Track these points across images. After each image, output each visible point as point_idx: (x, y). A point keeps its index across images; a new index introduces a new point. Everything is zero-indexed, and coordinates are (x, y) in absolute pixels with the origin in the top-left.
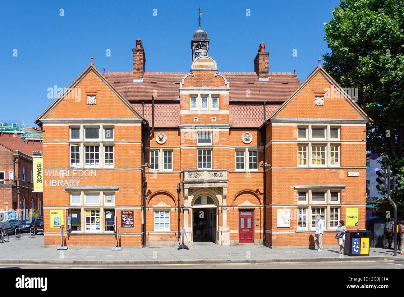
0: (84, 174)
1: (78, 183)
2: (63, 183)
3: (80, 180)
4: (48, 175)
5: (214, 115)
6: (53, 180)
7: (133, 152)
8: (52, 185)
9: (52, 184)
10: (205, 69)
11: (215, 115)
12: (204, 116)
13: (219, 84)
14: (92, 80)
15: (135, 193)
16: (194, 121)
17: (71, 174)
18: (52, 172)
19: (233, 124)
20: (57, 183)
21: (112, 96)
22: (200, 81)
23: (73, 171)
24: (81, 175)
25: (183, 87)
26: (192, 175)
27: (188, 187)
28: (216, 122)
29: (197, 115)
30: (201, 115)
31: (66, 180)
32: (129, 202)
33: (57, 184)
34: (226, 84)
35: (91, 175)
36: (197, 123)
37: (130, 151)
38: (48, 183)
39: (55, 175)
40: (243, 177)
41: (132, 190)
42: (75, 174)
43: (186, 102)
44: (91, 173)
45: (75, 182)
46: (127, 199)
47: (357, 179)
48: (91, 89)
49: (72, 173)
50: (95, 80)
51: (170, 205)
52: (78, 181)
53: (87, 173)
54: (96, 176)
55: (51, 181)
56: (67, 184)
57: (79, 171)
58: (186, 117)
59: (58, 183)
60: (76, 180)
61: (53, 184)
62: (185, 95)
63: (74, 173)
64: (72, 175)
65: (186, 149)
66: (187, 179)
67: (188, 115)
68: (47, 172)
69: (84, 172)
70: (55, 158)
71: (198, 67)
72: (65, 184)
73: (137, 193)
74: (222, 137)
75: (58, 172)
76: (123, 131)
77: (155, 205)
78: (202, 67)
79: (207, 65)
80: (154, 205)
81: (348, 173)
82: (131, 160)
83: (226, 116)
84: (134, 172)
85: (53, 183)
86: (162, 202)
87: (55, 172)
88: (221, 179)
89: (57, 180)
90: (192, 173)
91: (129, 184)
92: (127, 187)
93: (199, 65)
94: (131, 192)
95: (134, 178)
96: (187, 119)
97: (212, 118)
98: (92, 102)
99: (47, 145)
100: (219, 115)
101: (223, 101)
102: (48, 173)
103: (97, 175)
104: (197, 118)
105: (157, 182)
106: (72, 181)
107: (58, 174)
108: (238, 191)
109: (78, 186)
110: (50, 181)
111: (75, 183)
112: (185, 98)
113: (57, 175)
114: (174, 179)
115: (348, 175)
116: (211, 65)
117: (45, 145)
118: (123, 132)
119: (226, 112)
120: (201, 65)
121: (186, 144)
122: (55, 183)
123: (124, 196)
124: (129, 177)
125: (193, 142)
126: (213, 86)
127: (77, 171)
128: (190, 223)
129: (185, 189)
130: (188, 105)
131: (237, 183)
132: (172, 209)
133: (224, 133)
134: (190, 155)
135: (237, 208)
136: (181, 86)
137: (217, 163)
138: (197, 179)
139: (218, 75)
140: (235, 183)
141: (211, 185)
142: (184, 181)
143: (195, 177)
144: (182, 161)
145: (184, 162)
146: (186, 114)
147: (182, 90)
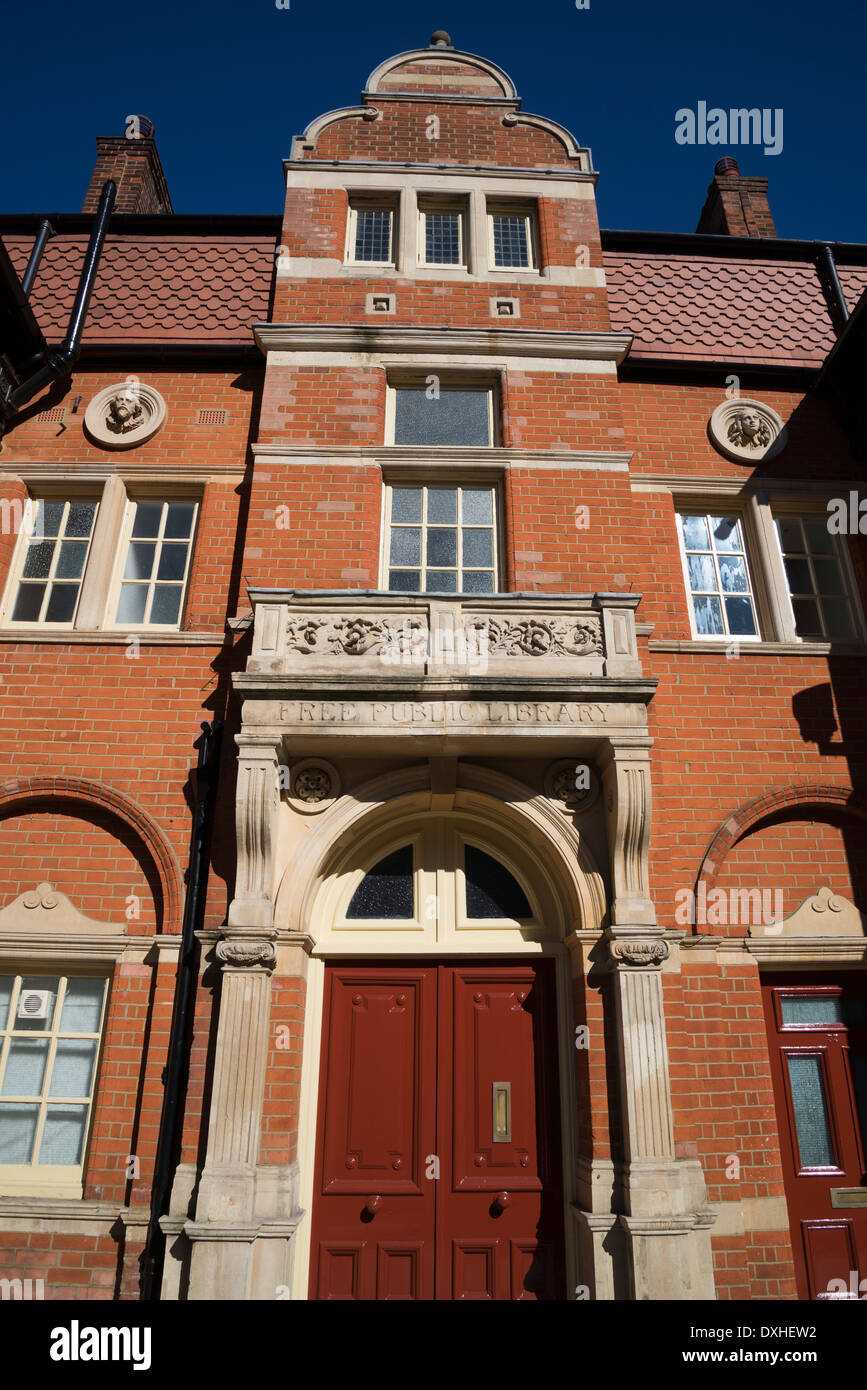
5: (503, 288)
10: (446, 100)
11: (514, 286)
12: (437, 291)
16: (369, 311)
22: (411, 140)
25: (306, 155)
26: (321, 635)
27: (277, 734)
28: (518, 322)
29: (389, 282)
30: (418, 283)
34: (572, 153)
36: (382, 321)
40: (765, 691)
43: (320, 225)
58: (310, 289)
62: (319, 191)
65: (292, 468)
66: (275, 666)
67: (327, 281)
71: (402, 92)
74: (570, 407)
78: (428, 93)
79: (457, 87)
83: (589, 297)
88: (589, 666)
90: (324, 618)
93: (412, 85)
96: (321, 303)
97: (494, 299)
100: (541, 288)
101: (563, 225)
104: (392, 298)
112: (316, 205)
116: (477, 86)
119: (599, 278)
120: (422, 85)
121: (302, 434)
125: (354, 426)
126: (495, 162)
128: (280, 1121)
129: (244, 752)
130: (334, 235)
131: (723, 734)
132: (131, 962)
133: (587, 384)
134: (326, 506)
135: (751, 960)
136: (297, 151)
137: (541, 567)
138: (360, 665)
139: (524, 119)
140: (705, 734)
141: (493, 722)
142: (235, 676)
143: (351, 649)
144: (256, 544)
145: (276, 554)
146: (315, 275)
147: (303, 165)
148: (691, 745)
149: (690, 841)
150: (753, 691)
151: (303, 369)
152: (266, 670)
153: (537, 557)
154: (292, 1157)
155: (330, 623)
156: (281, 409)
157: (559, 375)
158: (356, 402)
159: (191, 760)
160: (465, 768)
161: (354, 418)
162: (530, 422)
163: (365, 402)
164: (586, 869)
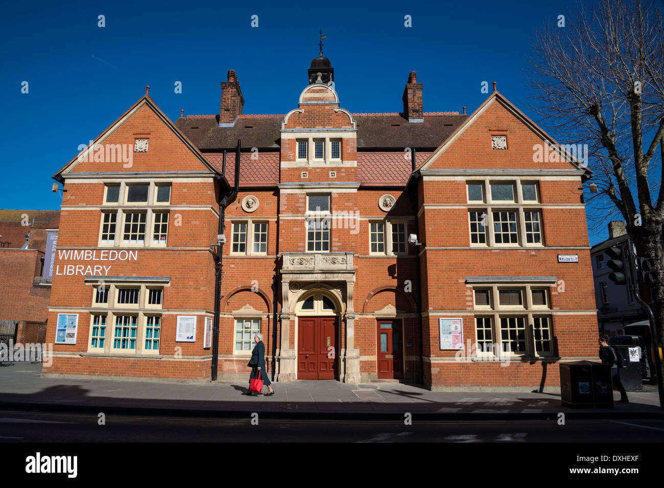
0: (118, 256)
1: (107, 271)
2: (84, 272)
3: (110, 267)
4: (64, 257)
5: (333, 169)
6: (69, 266)
7: (197, 223)
8: (66, 274)
9: (66, 271)
10: (320, 102)
11: (335, 168)
12: (318, 170)
13: (341, 123)
14: (144, 117)
15: (196, 288)
16: (302, 177)
17: (98, 256)
18: (70, 253)
19: (363, 181)
20: (75, 270)
21: (171, 140)
22: (311, 120)
23: (102, 251)
24: (114, 258)
25: (285, 128)
26: (295, 261)
27: (288, 281)
28: (336, 178)
29: (307, 168)
30: (313, 168)
31: (89, 266)
32: (187, 303)
33: (75, 272)
34: (352, 122)
35: (128, 257)
36: (305, 180)
37: (192, 220)
38: (61, 271)
39: (73, 258)
40: (382, 266)
41: (191, 283)
42: (103, 257)
43: (290, 150)
44: (129, 256)
45: (103, 269)
46: (183, 298)
47: (577, 268)
48: (143, 130)
49: (100, 255)
50: (148, 117)
51: (261, 310)
52: (107, 268)
53: (123, 255)
54: (136, 259)
55: (67, 267)
56: (91, 272)
57: (111, 251)
58: (289, 171)
59: (77, 270)
60: (104, 266)
61: (68, 273)
62: (289, 140)
63: (102, 255)
64: (100, 258)
65: (287, 220)
66: (287, 268)
67: (292, 168)
68: (61, 253)
69: (118, 254)
70: (77, 232)
71: (309, 100)
72: (87, 271)
73: (199, 288)
74: (346, 202)
75: (79, 253)
76: (185, 190)
77: (237, 310)
78: (315, 100)
79: (323, 98)
80: (234, 310)
81: (559, 256)
82: (194, 234)
83: (353, 170)
84: (198, 254)
85: (68, 270)
86: (248, 305)
87: (74, 253)
88: (343, 267)
89: (75, 266)
90: (295, 257)
91: (188, 273)
92: (184, 278)
93: (311, 98)
94: (191, 286)
95: (196, 263)
96: (291, 175)
97: (330, 172)
98: (141, 148)
99: (67, 211)
100: (341, 168)
101: (348, 147)
102: (64, 255)
103: (138, 258)
104: (307, 173)
105: (240, 273)
106: (98, 268)
107: (79, 256)
108: (374, 288)
109: (106, 275)
110: (65, 266)
111: (103, 271)
112: (288, 144)
113: (76, 257)
114: (268, 268)
115: (560, 261)
116: (328, 98)
117: (65, 211)
118: (184, 192)
119: (355, 164)
120: (314, 98)
121: (289, 211)
122: (72, 270)
123: (179, 293)
124: (188, 261)
125: (300, 209)
126: (332, 127)
127: (108, 251)
128: (292, 342)
129: (283, 284)
130: (293, 154)
131: (373, 275)
132: (264, 317)
133: (350, 196)
134: (295, 229)
135: (374, 317)
136: (283, 126)
137: (338, 242)
138: (303, 267)
139: (340, 110)
140: (369, 275)
141: (326, 278)
142: (281, 270)
143: (301, 264)
144: (281, 238)
145: (285, 240)
146: (290, 167)
147: (285, 132)
148: (366, 277)
149: (364, 296)
150: (380, 266)
151: (288, 194)
152: (286, 269)
153: (337, 240)
154: (294, 348)
155: (297, 258)
156: (284, 205)
157: (344, 193)
158: (300, 203)
159: (272, 282)
160: (322, 284)
161: (299, 207)
162: (337, 206)
163: (302, 202)
164: (343, 302)
